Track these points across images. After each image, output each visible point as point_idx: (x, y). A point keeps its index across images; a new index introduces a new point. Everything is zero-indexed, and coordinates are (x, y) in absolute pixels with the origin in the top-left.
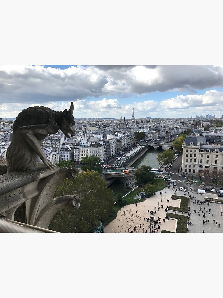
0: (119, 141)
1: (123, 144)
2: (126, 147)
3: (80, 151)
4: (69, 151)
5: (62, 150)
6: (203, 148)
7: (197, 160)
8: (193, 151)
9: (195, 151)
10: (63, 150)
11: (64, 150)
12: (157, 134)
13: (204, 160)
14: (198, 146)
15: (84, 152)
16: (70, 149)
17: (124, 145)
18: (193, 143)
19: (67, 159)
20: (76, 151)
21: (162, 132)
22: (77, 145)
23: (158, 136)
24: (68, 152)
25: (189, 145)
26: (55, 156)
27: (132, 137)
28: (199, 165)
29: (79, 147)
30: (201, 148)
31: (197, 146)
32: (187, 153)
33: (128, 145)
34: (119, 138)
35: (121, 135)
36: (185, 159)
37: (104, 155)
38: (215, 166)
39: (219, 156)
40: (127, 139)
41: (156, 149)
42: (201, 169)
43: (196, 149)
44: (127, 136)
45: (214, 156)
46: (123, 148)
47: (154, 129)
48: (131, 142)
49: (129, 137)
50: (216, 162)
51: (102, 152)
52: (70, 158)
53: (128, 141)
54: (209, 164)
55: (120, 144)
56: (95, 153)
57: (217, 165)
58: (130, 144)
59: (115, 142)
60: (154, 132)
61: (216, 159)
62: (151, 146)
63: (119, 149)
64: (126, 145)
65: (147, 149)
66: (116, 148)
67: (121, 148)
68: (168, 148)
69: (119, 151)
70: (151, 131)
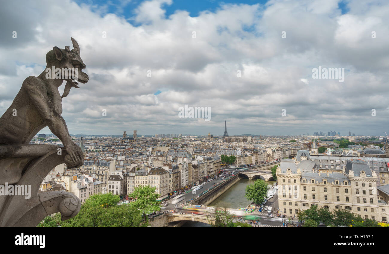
0: (195, 167)
1: (201, 171)
2: (206, 175)
3: (135, 180)
4: (120, 180)
5: (111, 179)
6: (306, 177)
8: (292, 180)
9: (295, 181)
10: (112, 179)
11: (114, 179)
12: (254, 157)
14: (297, 174)
15: (140, 182)
16: (122, 177)
17: (203, 172)
19: (117, 192)
20: (130, 180)
21: (262, 155)
22: (131, 171)
23: (257, 160)
24: (119, 182)
25: (285, 173)
26: (99, 186)
27: (216, 161)
28: (302, 202)
29: (134, 174)
32: (284, 184)
33: (210, 172)
34: (195, 162)
35: (199, 158)
37: (170, 187)
38: (325, 205)
39: (329, 189)
40: (208, 164)
41: (252, 178)
42: (306, 208)
43: (295, 179)
44: (208, 160)
45: (322, 189)
46: (201, 177)
47: (249, 150)
48: (214, 168)
49: (211, 161)
50: (326, 198)
51: (167, 182)
52: (121, 191)
53: (210, 167)
54: (316, 201)
55: (196, 171)
56: (156, 183)
57: (328, 202)
58: (212, 171)
59: (189, 168)
60: (250, 154)
61: (326, 193)
62: (244, 174)
63: (195, 177)
64: (205, 172)
65: (238, 179)
66: (190, 177)
67: (198, 177)
68: (267, 178)
69: (194, 181)
70: (246, 153)
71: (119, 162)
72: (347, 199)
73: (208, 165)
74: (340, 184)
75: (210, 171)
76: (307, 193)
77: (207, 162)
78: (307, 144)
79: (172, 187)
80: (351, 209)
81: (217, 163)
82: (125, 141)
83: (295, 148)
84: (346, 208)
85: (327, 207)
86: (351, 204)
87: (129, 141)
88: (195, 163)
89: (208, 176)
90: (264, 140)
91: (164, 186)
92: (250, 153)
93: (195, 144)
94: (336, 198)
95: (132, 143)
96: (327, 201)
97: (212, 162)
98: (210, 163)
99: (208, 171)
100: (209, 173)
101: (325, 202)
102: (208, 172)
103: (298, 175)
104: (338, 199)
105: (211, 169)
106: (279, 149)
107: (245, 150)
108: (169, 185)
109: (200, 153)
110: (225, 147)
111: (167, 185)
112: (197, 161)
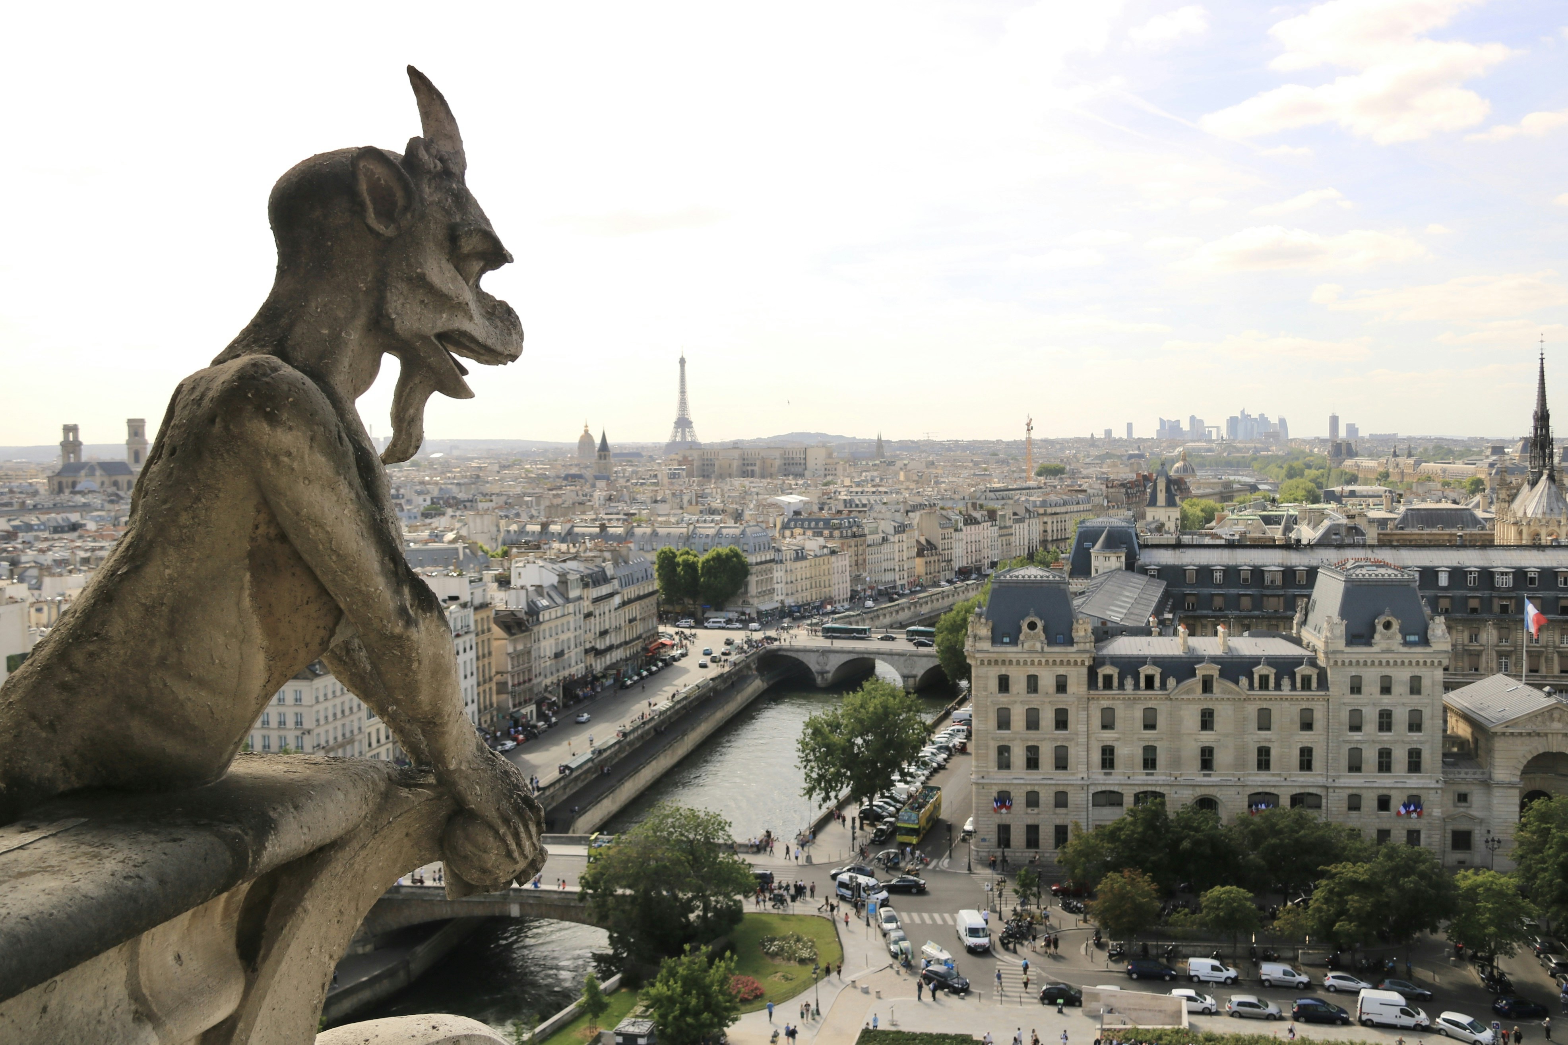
0: (511, 623)
1: (547, 647)
2: (577, 670)
6: (1116, 661)
7: (1075, 754)
8: (1047, 681)
9: (1061, 686)
12: (843, 563)
13: (1122, 752)
14: (1074, 649)
17: (558, 655)
18: (1040, 624)
21: (886, 548)
23: (856, 579)
25: (1014, 642)
27: (631, 592)
28: (1093, 790)
30: (1097, 662)
31: (1071, 642)
32: (1003, 699)
33: (598, 653)
34: (513, 601)
35: (533, 574)
36: (993, 746)
37: (374, 744)
38: (1200, 792)
39: (1224, 714)
40: (586, 606)
41: (829, 676)
42: (1110, 816)
43: (1061, 671)
44: (586, 586)
45: (1191, 718)
46: (548, 681)
47: (817, 521)
48: (618, 629)
49: (604, 590)
50: (1207, 760)
51: (355, 717)
53: (595, 624)
54: (1158, 779)
55: (520, 647)
56: (290, 722)
57: (1214, 779)
58: (610, 648)
59: (477, 635)
60: (821, 547)
61: (1207, 738)
62: (790, 657)
63: (513, 685)
64: (573, 654)
65: (756, 685)
66: (485, 682)
67: (530, 680)
68: (914, 673)
69: (511, 705)
70: (799, 538)
72: (1306, 760)
73: (588, 615)
74: (1278, 687)
75: (600, 645)
76: (1117, 740)
77: (580, 598)
78: (1123, 485)
79: (383, 739)
80: (1319, 807)
81: (640, 598)
82: (74, 483)
83: (1065, 504)
84: (1296, 800)
85: (1207, 803)
86: (1321, 781)
87: (103, 483)
88: (512, 607)
89: (589, 669)
91: (340, 739)
92: (821, 541)
93: (504, 493)
94: (1253, 757)
95: (121, 493)
96: (1209, 775)
97: (611, 595)
98: (596, 600)
99: (588, 646)
100: (591, 659)
101: (1200, 778)
102: (587, 652)
103: (1079, 652)
104: (1264, 760)
105: (604, 633)
106: (977, 515)
107: (792, 524)
108: (369, 734)
109: (538, 547)
110: (682, 508)
111: (356, 731)
112: (523, 592)
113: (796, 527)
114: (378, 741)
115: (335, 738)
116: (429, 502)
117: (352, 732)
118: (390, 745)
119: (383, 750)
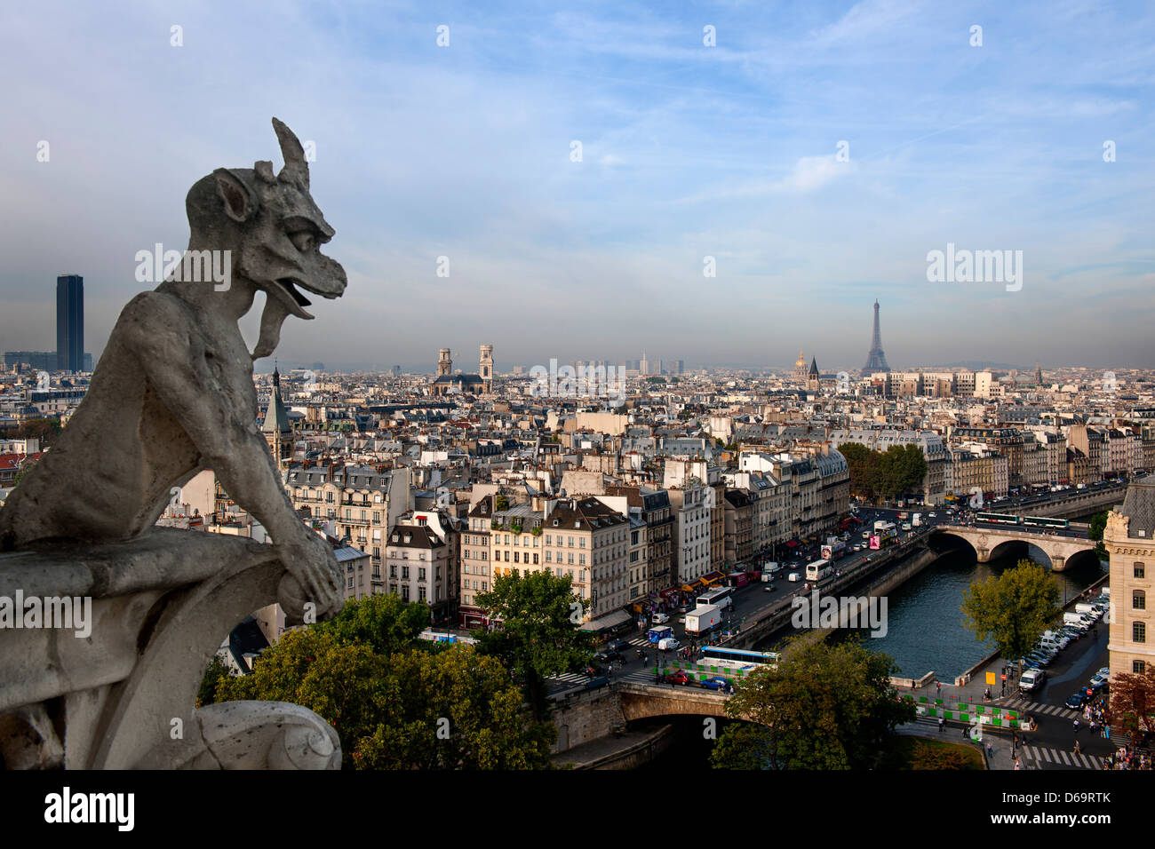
0: (737, 499)
1: (764, 517)
2: (786, 536)
3: (494, 549)
4: (433, 546)
5: (396, 539)
10: (401, 539)
11: (407, 539)
12: (1003, 464)
15: (512, 557)
16: (441, 533)
17: (773, 523)
19: (422, 592)
20: (470, 546)
21: (1041, 453)
22: (476, 513)
23: (1014, 477)
24: (429, 554)
26: (350, 569)
27: (830, 479)
29: (488, 523)
32: (1138, 582)
33: (803, 524)
34: (741, 482)
35: (755, 463)
36: (1131, 621)
37: (635, 581)
40: (795, 488)
41: (988, 555)
44: (794, 473)
46: (764, 542)
47: (982, 430)
48: (818, 506)
49: (809, 476)
51: (622, 560)
52: (438, 587)
53: (802, 502)
55: (744, 516)
56: (577, 561)
58: (812, 521)
60: (984, 451)
62: (956, 536)
63: (738, 544)
64: (784, 524)
65: (928, 556)
66: (716, 540)
67: (750, 541)
68: (1062, 555)
69: (735, 558)
70: (966, 443)
71: (427, 475)
73: (796, 495)
75: (804, 518)
77: (789, 482)
79: (641, 578)
81: (836, 484)
82: (446, 389)
87: (463, 389)
88: (738, 485)
89: (795, 538)
90: (1055, 387)
91: (610, 575)
92: (985, 446)
93: (737, 403)
95: (475, 396)
97: (814, 481)
98: (802, 484)
99: (795, 518)
100: (797, 528)
102: (794, 522)
105: (807, 509)
106: (1123, 430)
107: (961, 433)
108: (631, 572)
109: (759, 442)
110: (872, 417)
111: (622, 570)
112: (748, 475)
113: (963, 434)
114: (638, 578)
115: (607, 574)
116: (683, 408)
117: (619, 570)
118: (646, 582)
119: (641, 585)
